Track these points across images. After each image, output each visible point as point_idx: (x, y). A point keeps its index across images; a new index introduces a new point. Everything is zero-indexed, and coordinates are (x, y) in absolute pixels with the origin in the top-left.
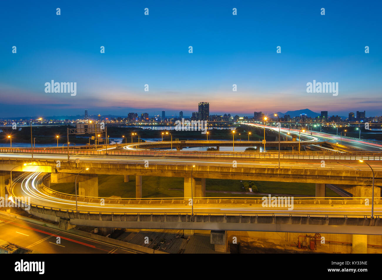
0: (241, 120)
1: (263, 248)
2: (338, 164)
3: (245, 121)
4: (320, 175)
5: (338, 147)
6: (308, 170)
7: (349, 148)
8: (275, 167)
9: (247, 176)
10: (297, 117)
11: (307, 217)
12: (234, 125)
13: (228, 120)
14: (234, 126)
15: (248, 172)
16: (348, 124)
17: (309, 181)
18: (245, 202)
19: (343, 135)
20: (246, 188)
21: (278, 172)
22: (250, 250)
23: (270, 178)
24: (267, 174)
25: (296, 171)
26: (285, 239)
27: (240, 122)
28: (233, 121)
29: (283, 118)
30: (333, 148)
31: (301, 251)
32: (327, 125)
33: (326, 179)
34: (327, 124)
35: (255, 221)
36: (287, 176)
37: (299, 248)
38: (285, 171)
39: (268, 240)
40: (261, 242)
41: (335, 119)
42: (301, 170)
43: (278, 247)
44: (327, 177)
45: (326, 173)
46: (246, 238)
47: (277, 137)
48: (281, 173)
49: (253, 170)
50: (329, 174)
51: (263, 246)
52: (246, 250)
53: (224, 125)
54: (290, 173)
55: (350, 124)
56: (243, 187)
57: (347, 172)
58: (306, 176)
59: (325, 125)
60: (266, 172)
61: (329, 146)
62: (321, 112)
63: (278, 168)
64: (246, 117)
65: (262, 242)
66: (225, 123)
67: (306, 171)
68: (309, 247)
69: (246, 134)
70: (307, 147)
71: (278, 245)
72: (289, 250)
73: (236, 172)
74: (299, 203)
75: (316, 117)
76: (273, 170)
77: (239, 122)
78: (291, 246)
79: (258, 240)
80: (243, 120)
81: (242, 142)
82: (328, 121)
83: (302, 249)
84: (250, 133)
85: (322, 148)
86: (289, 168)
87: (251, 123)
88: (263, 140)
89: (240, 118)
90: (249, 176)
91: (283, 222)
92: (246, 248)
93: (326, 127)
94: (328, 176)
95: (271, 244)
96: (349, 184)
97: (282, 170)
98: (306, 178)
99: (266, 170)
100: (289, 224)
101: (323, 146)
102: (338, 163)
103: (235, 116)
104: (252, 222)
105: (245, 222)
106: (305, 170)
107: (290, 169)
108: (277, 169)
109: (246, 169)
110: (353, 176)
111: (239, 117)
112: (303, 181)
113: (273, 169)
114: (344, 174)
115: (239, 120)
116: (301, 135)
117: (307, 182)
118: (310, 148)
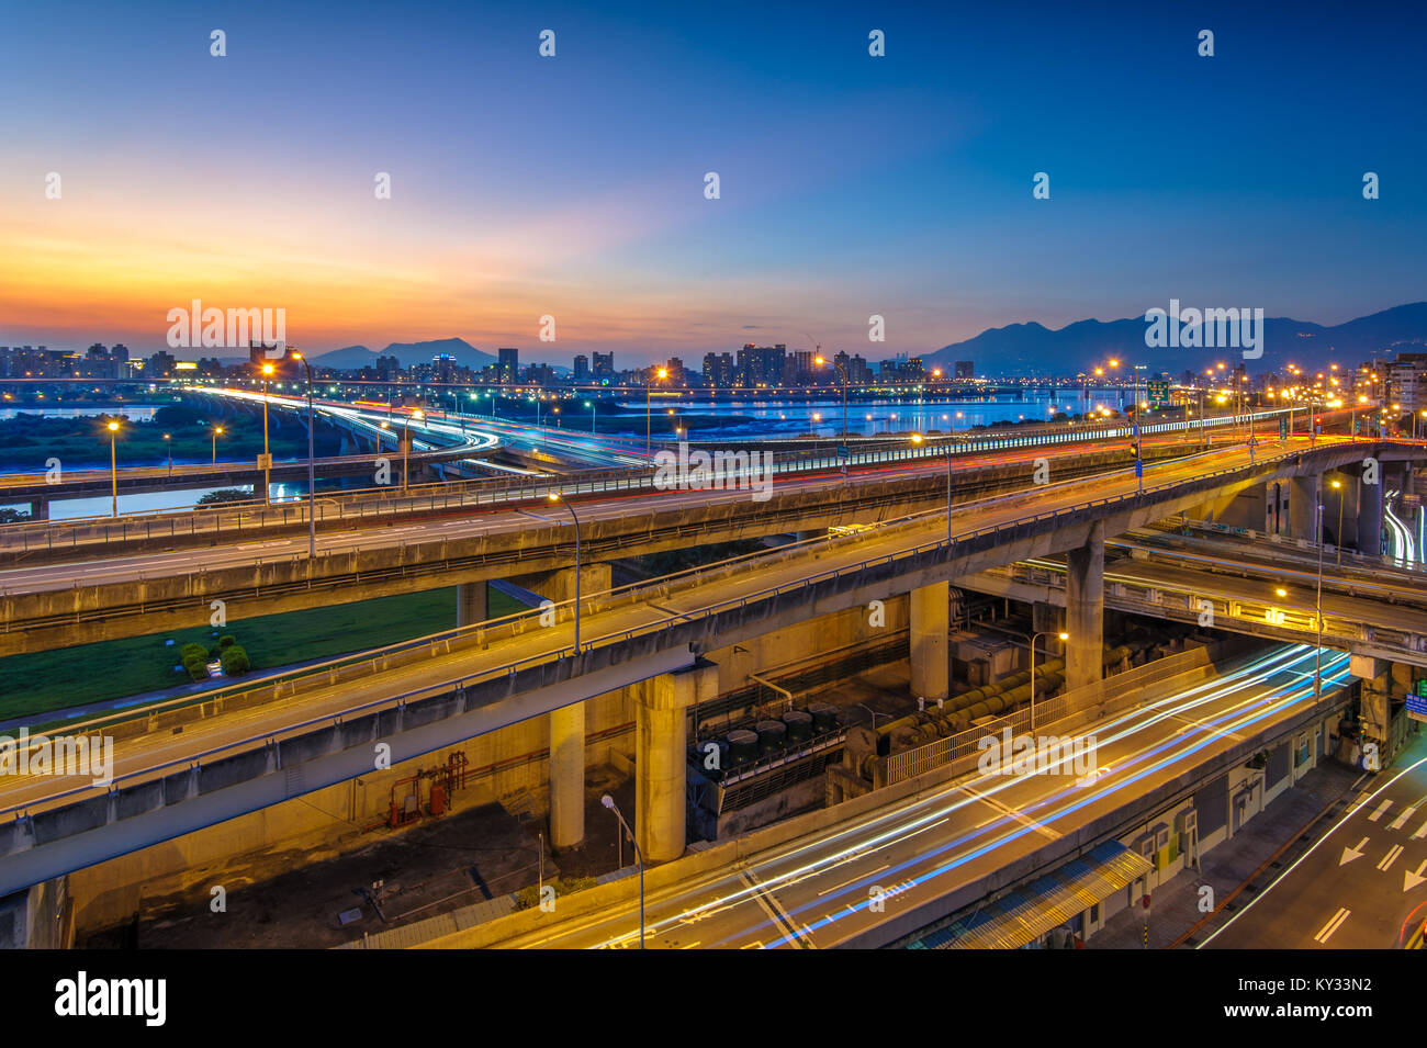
0: (186, 373)
1: (250, 887)
2: (517, 514)
3: (207, 377)
4: (454, 557)
5: (537, 462)
6: (415, 546)
7: (565, 464)
8: (295, 556)
9: (167, 615)
10: (422, 365)
11: (397, 708)
12: (149, 395)
13: (113, 372)
14: (147, 400)
15: (170, 596)
16: (571, 391)
17: (423, 584)
18: (153, 726)
19: (552, 424)
20: (191, 669)
21: (308, 574)
22: (188, 919)
23: (276, 599)
24: (259, 588)
25: (376, 558)
26: (344, 816)
27: (181, 385)
28: (141, 376)
29: (374, 367)
30: (524, 467)
31: (401, 834)
32: (515, 394)
33: (475, 567)
34: (517, 390)
35: (185, 791)
36: (342, 582)
37: (395, 827)
38: (335, 566)
39: (272, 848)
40: (241, 868)
41: (540, 374)
42: (394, 552)
43: (315, 857)
44: (476, 561)
45: (474, 548)
46: (171, 881)
47: (345, 442)
48: (318, 573)
49: (196, 582)
50: (481, 550)
51: (249, 881)
52: (167, 929)
53: (90, 396)
54: (353, 567)
55: (578, 391)
56: (178, 668)
57: (531, 534)
58: (411, 570)
59: (510, 394)
60: (257, 581)
61: (514, 461)
62: (501, 350)
63: (307, 556)
64: (209, 359)
65: (249, 866)
66: (92, 385)
67: (409, 551)
68: (429, 811)
69: (205, 435)
70: (449, 469)
71: (317, 849)
72: (356, 851)
73: (107, 605)
74: (380, 670)
75: (484, 368)
76: (285, 567)
77: (173, 381)
78: (367, 830)
79: (230, 864)
80: (192, 374)
81: (178, 470)
82: (520, 382)
83: (405, 825)
84: (219, 430)
85: (494, 470)
86: (349, 550)
87: (233, 386)
88: (259, 456)
89: (180, 366)
90: (179, 613)
91: (308, 754)
92: (166, 924)
93: (512, 400)
94: (479, 557)
95: (286, 858)
96: (539, 569)
97: (323, 563)
98: (411, 576)
99: (258, 573)
100: (332, 752)
101: (496, 461)
102: (516, 511)
103: (155, 356)
104: (170, 802)
105: (136, 813)
106: (407, 547)
107: (352, 554)
108: (303, 561)
109: (154, 584)
110: (545, 543)
111: (175, 363)
112: (405, 586)
113: (287, 564)
114: (522, 544)
115: (177, 374)
116: (430, 431)
117: (417, 590)
118: (457, 472)
